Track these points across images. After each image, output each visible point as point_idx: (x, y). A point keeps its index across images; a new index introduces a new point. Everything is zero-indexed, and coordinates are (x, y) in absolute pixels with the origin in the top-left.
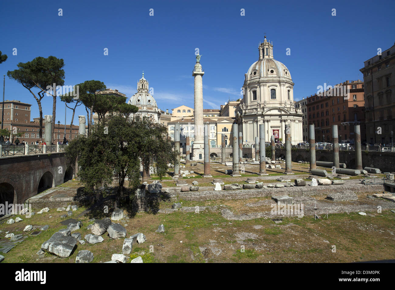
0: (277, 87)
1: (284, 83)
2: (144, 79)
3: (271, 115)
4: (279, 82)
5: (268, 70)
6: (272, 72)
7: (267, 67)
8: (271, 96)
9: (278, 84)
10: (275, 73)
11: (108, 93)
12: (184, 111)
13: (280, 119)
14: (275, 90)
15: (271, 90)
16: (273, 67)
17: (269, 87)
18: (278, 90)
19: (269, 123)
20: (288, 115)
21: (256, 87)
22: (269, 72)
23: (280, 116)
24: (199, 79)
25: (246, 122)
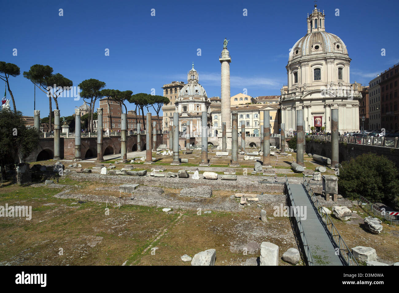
0: (322, 65)
1: (332, 60)
2: (194, 70)
3: (311, 100)
4: (325, 59)
5: (312, 47)
6: (317, 47)
7: (312, 43)
8: (314, 77)
9: (323, 62)
10: (320, 48)
11: (174, 85)
12: (241, 99)
13: (324, 103)
14: (320, 69)
15: (315, 70)
16: (319, 41)
17: (312, 66)
18: (323, 69)
19: (309, 109)
20: (334, 99)
21: (297, 68)
22: (313, 49)
23: (324, 100)
24: (225, 65)
25: (284, 109)
